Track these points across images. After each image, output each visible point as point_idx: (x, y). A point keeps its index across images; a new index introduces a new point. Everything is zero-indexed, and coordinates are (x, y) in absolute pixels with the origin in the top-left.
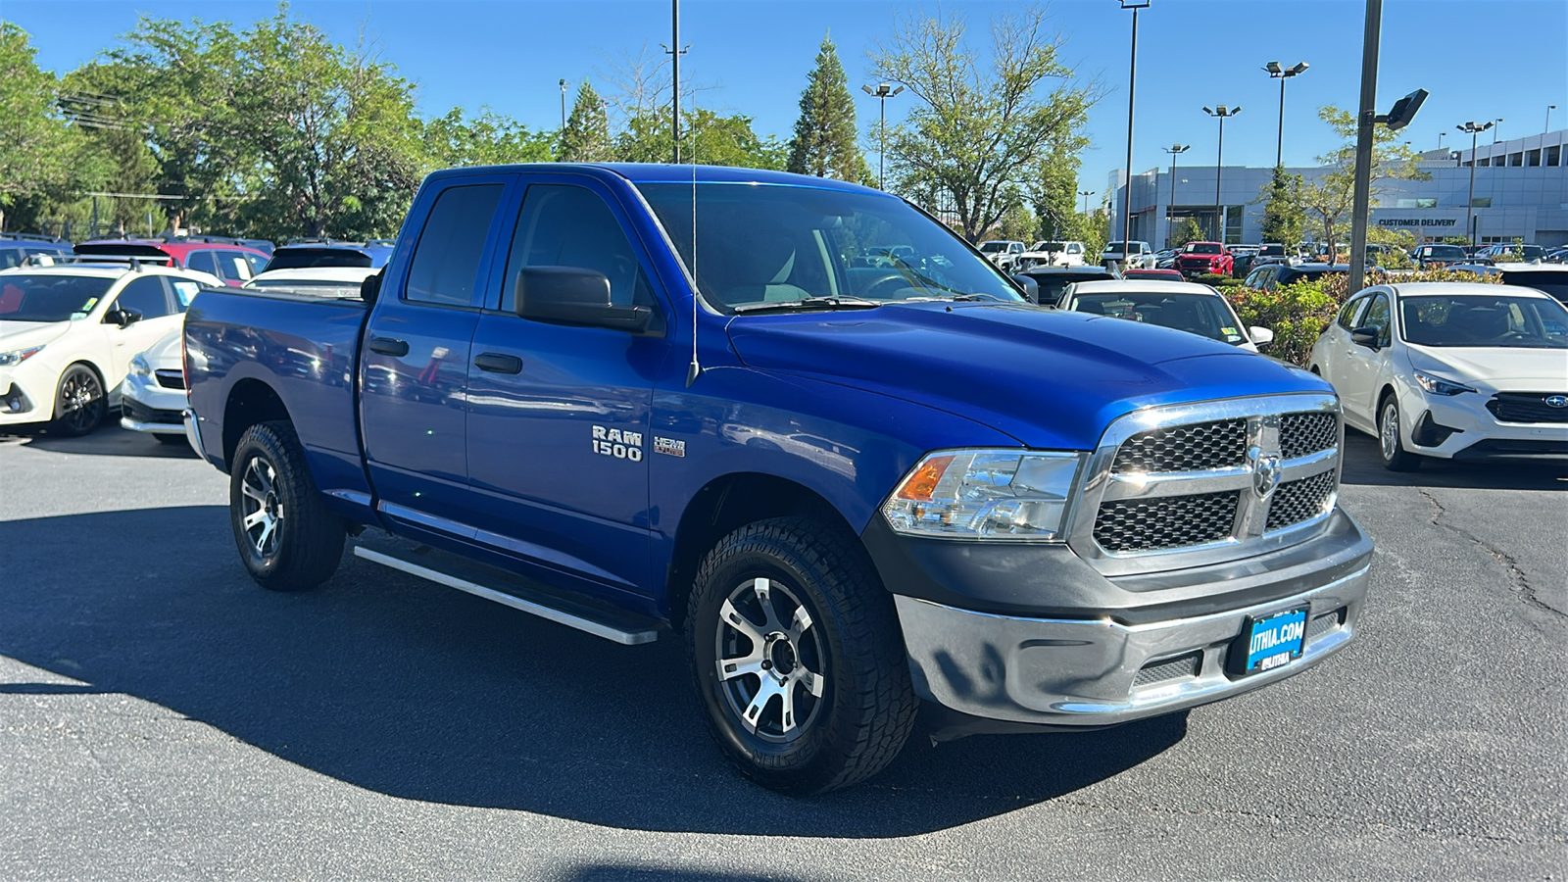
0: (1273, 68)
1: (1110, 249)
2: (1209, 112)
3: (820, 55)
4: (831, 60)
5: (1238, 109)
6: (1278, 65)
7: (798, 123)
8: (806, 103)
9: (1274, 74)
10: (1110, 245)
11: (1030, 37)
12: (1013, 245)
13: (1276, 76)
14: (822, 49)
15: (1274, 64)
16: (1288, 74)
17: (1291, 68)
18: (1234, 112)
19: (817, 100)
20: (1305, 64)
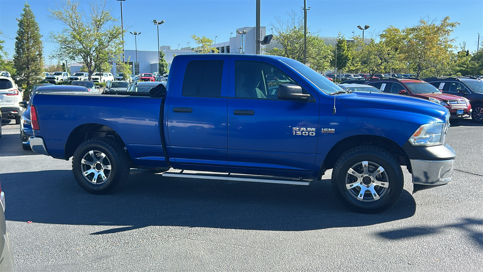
0: (155, 22)
1: (118, 75)
2: (132, 33)
3: (25, 8)
4: (29, 10)
5: (140, 33)
6: (156, 21)
7: (18, 31)
8: (21, 24)
9: (155, 23)
10: (118, 74)
11: (103, 8)
12: (85, 74)
13: (156, 24)
14: (25, 6)
15: (155, 20)
16: (159, 24)
17: (160, 22)
18: (139, 34)
19: (25, 24)
20: (164, 21)
